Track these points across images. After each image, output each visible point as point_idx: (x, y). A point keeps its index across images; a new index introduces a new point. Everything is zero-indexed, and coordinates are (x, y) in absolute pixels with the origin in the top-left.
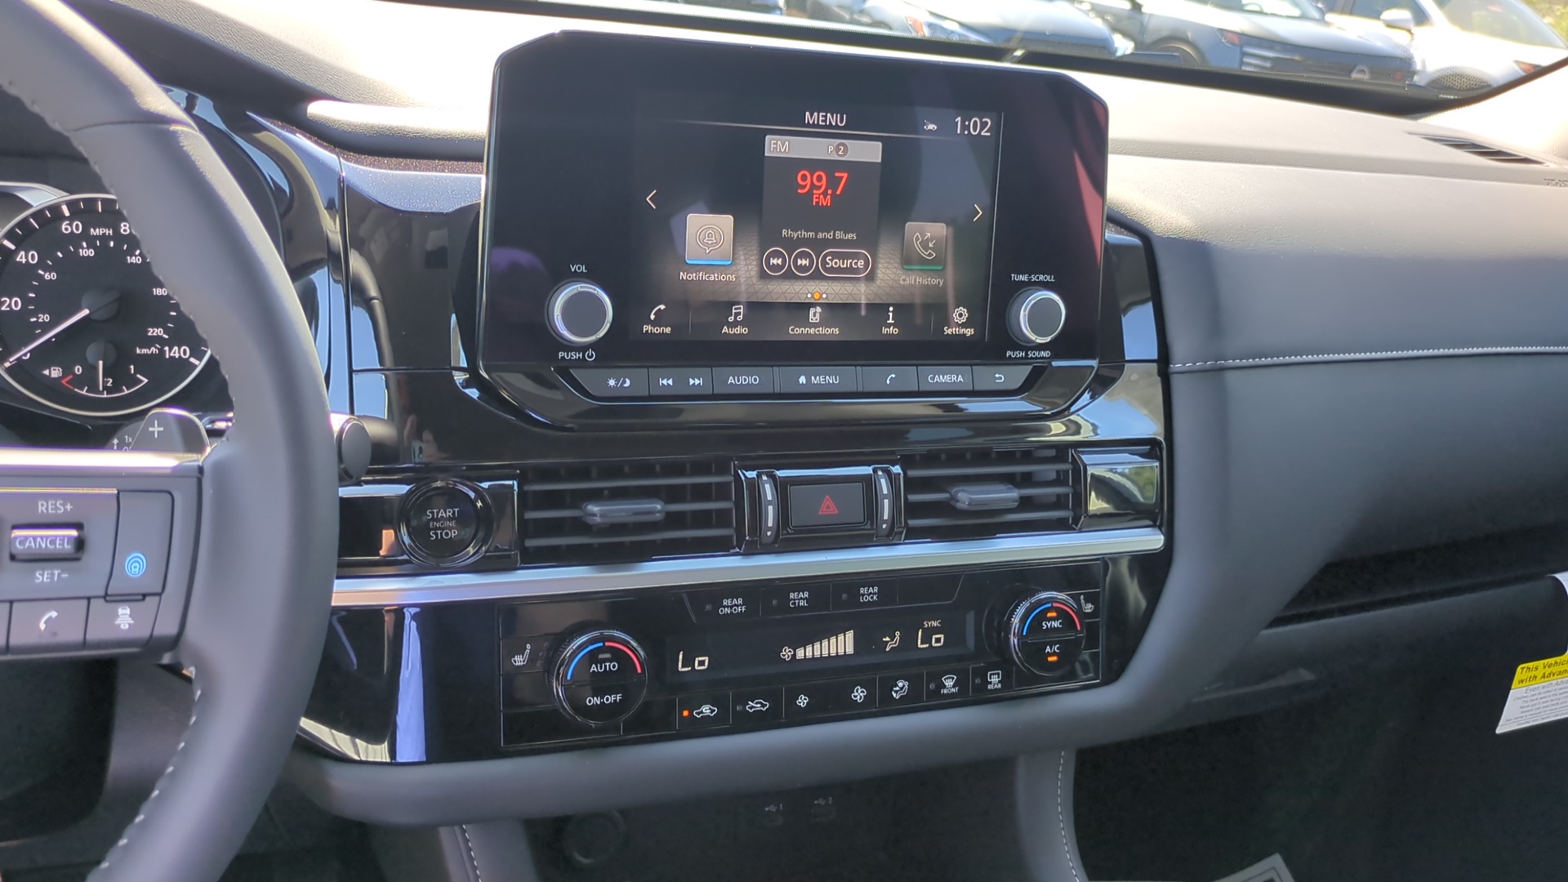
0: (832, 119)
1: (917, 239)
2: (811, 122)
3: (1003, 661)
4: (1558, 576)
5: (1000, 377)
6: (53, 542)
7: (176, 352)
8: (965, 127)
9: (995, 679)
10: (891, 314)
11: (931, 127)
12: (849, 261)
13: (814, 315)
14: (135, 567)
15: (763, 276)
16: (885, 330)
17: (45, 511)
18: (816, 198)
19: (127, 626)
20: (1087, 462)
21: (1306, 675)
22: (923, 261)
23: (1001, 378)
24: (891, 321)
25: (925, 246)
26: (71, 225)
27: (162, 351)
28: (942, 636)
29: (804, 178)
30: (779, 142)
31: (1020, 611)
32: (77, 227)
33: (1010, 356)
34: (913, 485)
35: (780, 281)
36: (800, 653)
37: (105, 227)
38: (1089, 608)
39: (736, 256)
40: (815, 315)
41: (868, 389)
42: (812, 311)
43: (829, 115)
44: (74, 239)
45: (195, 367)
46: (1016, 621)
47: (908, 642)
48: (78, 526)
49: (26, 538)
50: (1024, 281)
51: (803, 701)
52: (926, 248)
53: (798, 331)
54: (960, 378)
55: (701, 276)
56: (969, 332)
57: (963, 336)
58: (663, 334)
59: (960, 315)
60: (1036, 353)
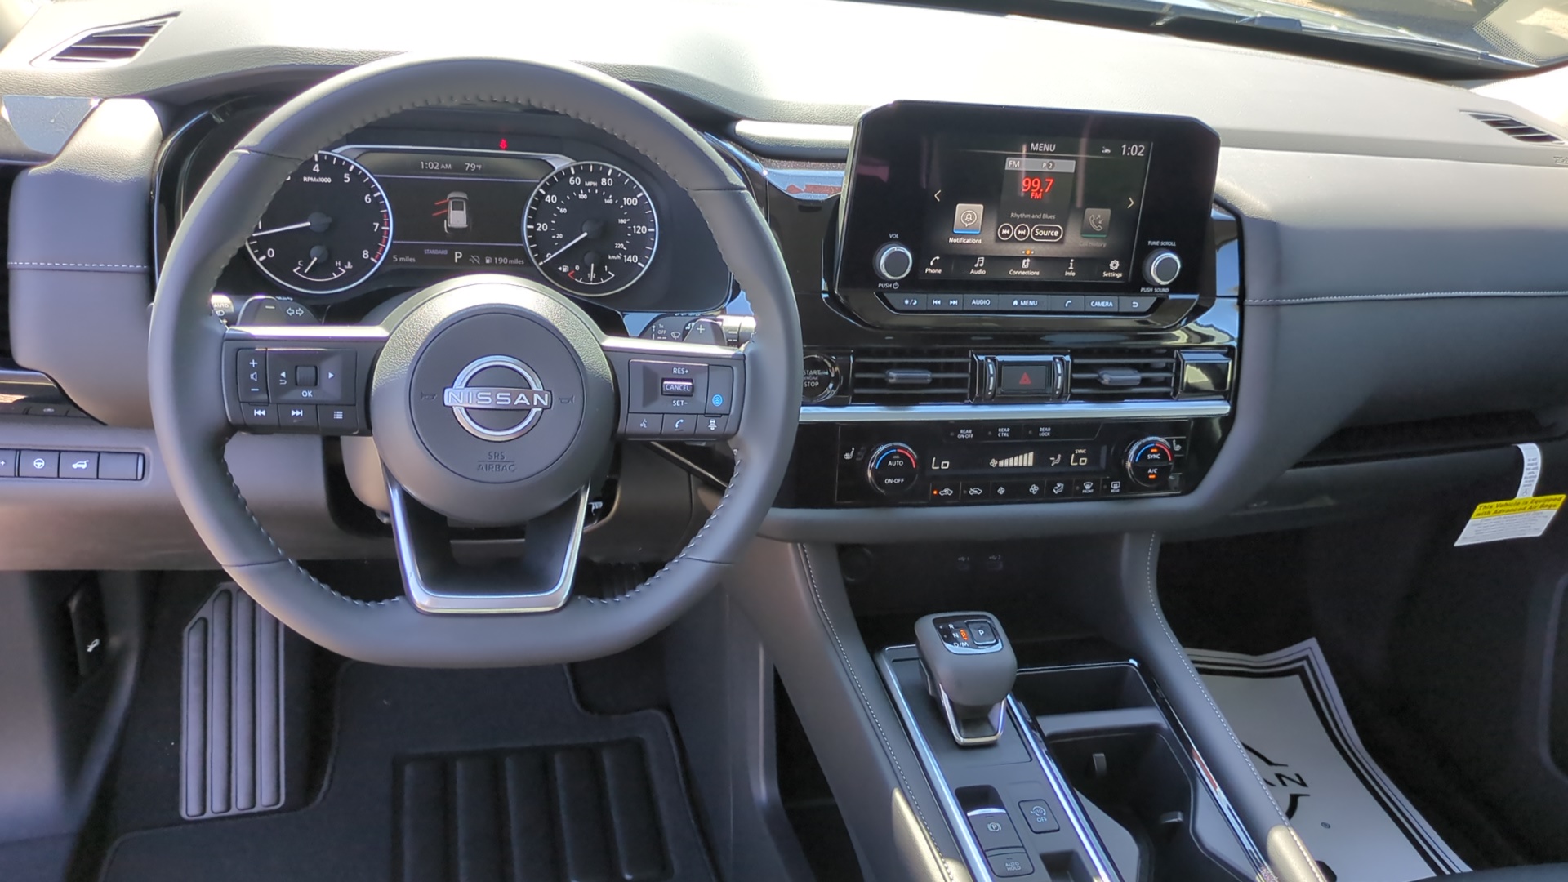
0: (1047, 147)
1: (1092, 219)
2: (1034, 149)
3: (1121, 474)
4: (1521, 446)
5: (1136, 304)
6: (681, 387)
7: (630, 259)
8: (1127, 151)
9: (1116, 487)
10: (1071, 264)
11: (1107, 151)
12: (1049, 232)
14: (717, 401)
15: (998, 240)
16: (1067, 274)
17: (676, 372)
18: (1033, 194)
19: (714, 428)
20: (1185, 358)
21: (1328, 501)
22: (1094, 232)
24: (1071, 268)
25: (1096, 223)
26: (574, 179)
27: (623, 258)
28: (1086, 459)
29: (1027, 182)
30: (1014, 161)
31: (1135, 448)
32: (577, 181)
33: (1143, 291)
34: (1076, 368)
35: (1007, 244)
36: (1001, 464)
37: (593, 181)
38: (1177, 448)
39: (983, 228)
40: (1026, 263)
41: (1054, 309)
42: (1024, 261)
43: (1045, 145)
44: (577, 188)
45: (642, 269)
46: (1132, 453)
47: (1065, 461)
48: (691, 381)
49: (670, 384)
50: (1157, 245)
51: (1001, 491)
53: (1015, 273)
54: (1111, 304)
55: (962, 240)
56: (1119, 275)
57: (1115, 278)
58: (937, 274)
59: (1115, 264)
60: (1160, 290)
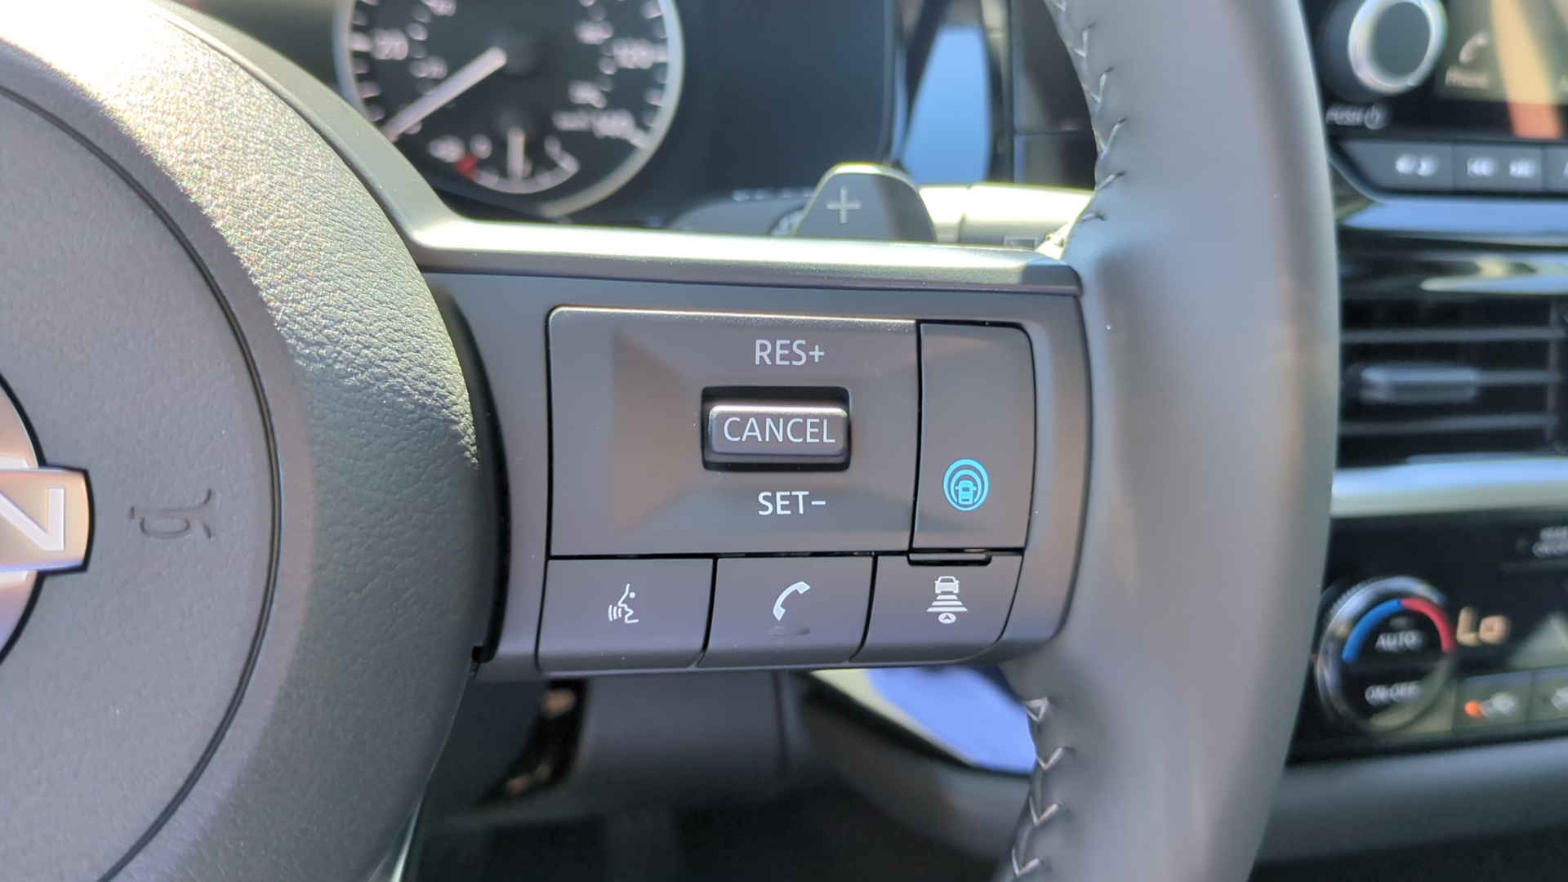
6: (799, 430)
7: (611, 130)
14: (966, 489)
17: (768, 362)
19: (953, 618)
27: (592, 127)
48: (836, 396)
49: (745, 417)
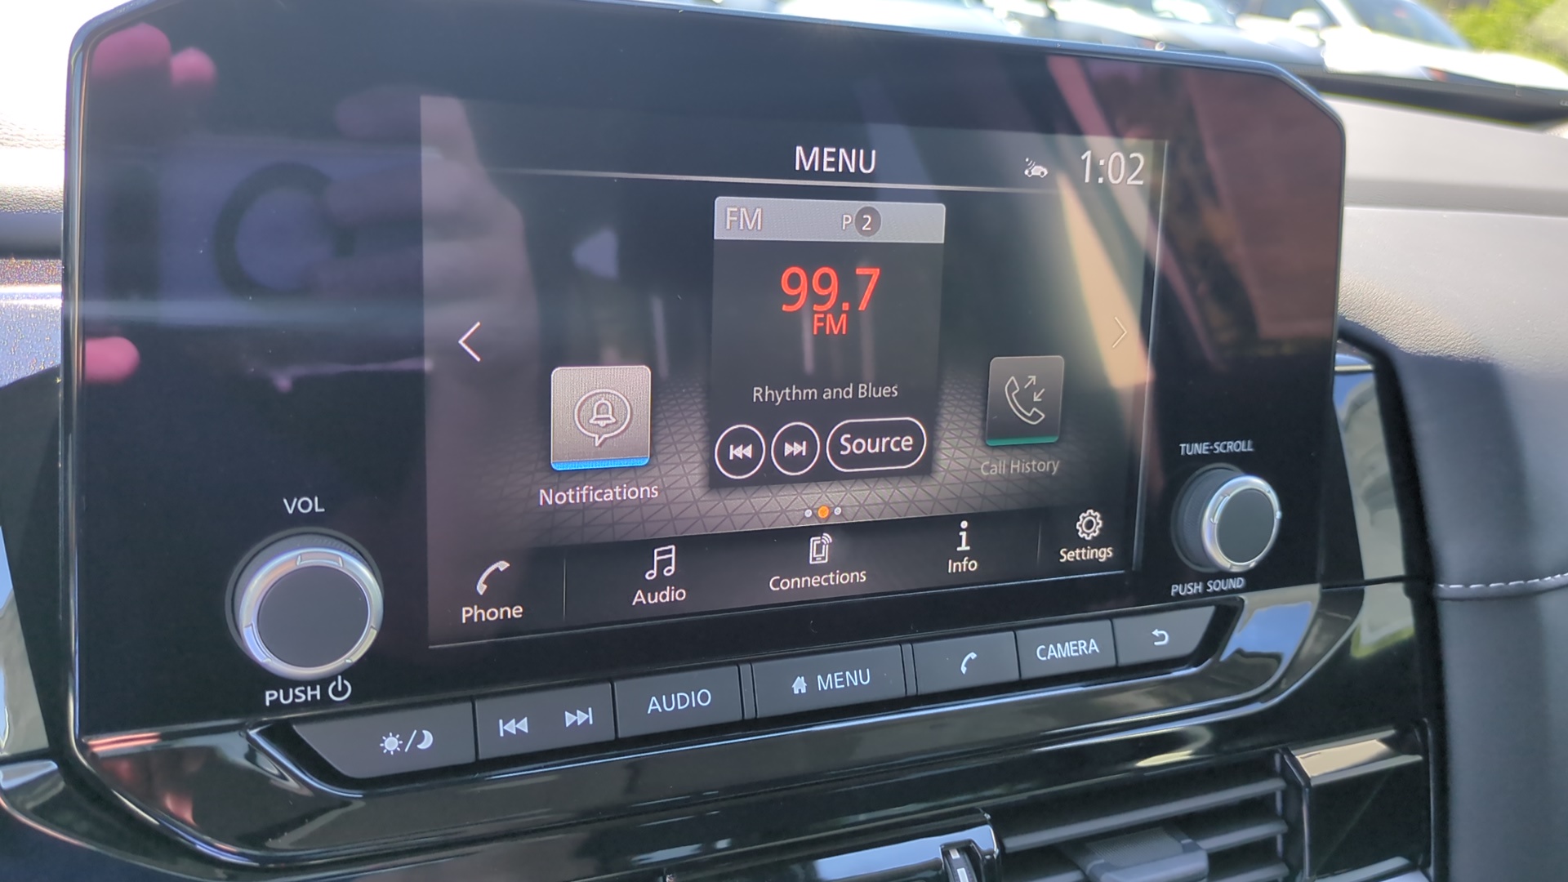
0: (849, 159)
1: (1012, 388)
2: (807, 168)
5: (1162, 635)
10: (964, 534)
11: (1036, 171)
12: (884, 441)
13: (819, 551)
15: (715, 482)
16: (953, 567)
18: (820, 320)
22: (1021, 429)
23: (1162, 638)
24: (964, 547)
25: (1025, 399)
29: (794, 281)
30: (743, 210)
33: (1177, 593)
34: (1015, 865)
35: (750, 490)
39: (659, 448)
40: (820, 549)
41: (926, 688)
42: (814, 542)
43: (842, 151)
50: (1203, 455)
52: (1028, 403)
53: (788, 584)
54: (1094, 647)
55: (585, 493)
56: (1104, 554)
57: (1094, 564)
58: (507, 621)
59: (1089, 524)
60: (1221, 583)
